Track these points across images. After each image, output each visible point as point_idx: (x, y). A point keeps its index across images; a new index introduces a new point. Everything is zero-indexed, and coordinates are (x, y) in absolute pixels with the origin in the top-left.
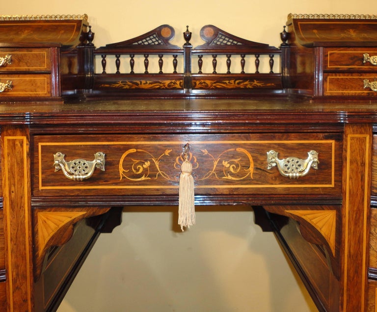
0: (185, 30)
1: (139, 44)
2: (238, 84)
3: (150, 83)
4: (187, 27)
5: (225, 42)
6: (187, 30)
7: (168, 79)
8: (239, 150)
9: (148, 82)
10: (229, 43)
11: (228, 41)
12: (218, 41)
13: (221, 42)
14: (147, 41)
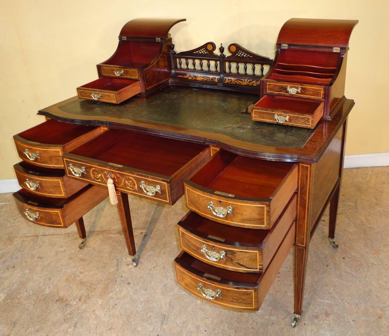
0: (220, 47)
1: (197, 53)
2: (249, 82)
4: (221, 44)
5: (243, 55)
6: (222, 46)
7: (211, 75)
10: (245, 56)
11: (244, 54)
12: (239, 54)
13: (241, 55)
14: (201, 51)
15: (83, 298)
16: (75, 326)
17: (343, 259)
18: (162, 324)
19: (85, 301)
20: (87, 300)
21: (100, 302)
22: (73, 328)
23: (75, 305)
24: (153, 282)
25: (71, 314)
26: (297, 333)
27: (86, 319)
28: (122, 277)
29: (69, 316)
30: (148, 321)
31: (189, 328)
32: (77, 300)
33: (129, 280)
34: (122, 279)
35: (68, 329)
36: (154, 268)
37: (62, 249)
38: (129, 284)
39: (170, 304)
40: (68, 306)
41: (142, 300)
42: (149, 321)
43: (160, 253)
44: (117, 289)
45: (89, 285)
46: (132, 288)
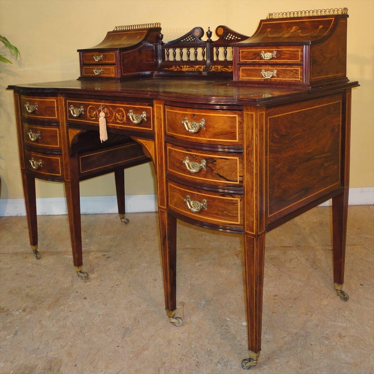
0: (207, 31)
1: (184, 41)
3: (188, 68)
4: (209, 28)
5: (230, 37)
6: (209, 31)
7: (197, 65)
8: (121, 109)
9: (188, 67)
11: (232, 37)
12: (227, 37)
13: (228, 38)
14: (188, 39)
15: (28, 310)
16: (16, 334)
17: (360, 286)
18: (124, 336)
19: (30, 313)
20: (33, 311)
21: (48, 313)
22: (12, 335)
23: (18, 315)
24: (114, 298)
25: (11, 323)
26: (300, 352)
27: (29, 328)
28: (77, 292)
29: (9, 324)
30: (106, 333)
31: (157, 341)
32: (21, 311)
33: (86, 295)
34: (77, 294)
35: (6, 336)
36: (117, 285)
37: (8, 266)
38: (85, 298)
39: (135, 319)
40: (9, 315)
41: (99, 313)
42: (108, 333)
43: (125, 273)
44: (70, 303)
45: (36, 298)
46: (89, 302)
